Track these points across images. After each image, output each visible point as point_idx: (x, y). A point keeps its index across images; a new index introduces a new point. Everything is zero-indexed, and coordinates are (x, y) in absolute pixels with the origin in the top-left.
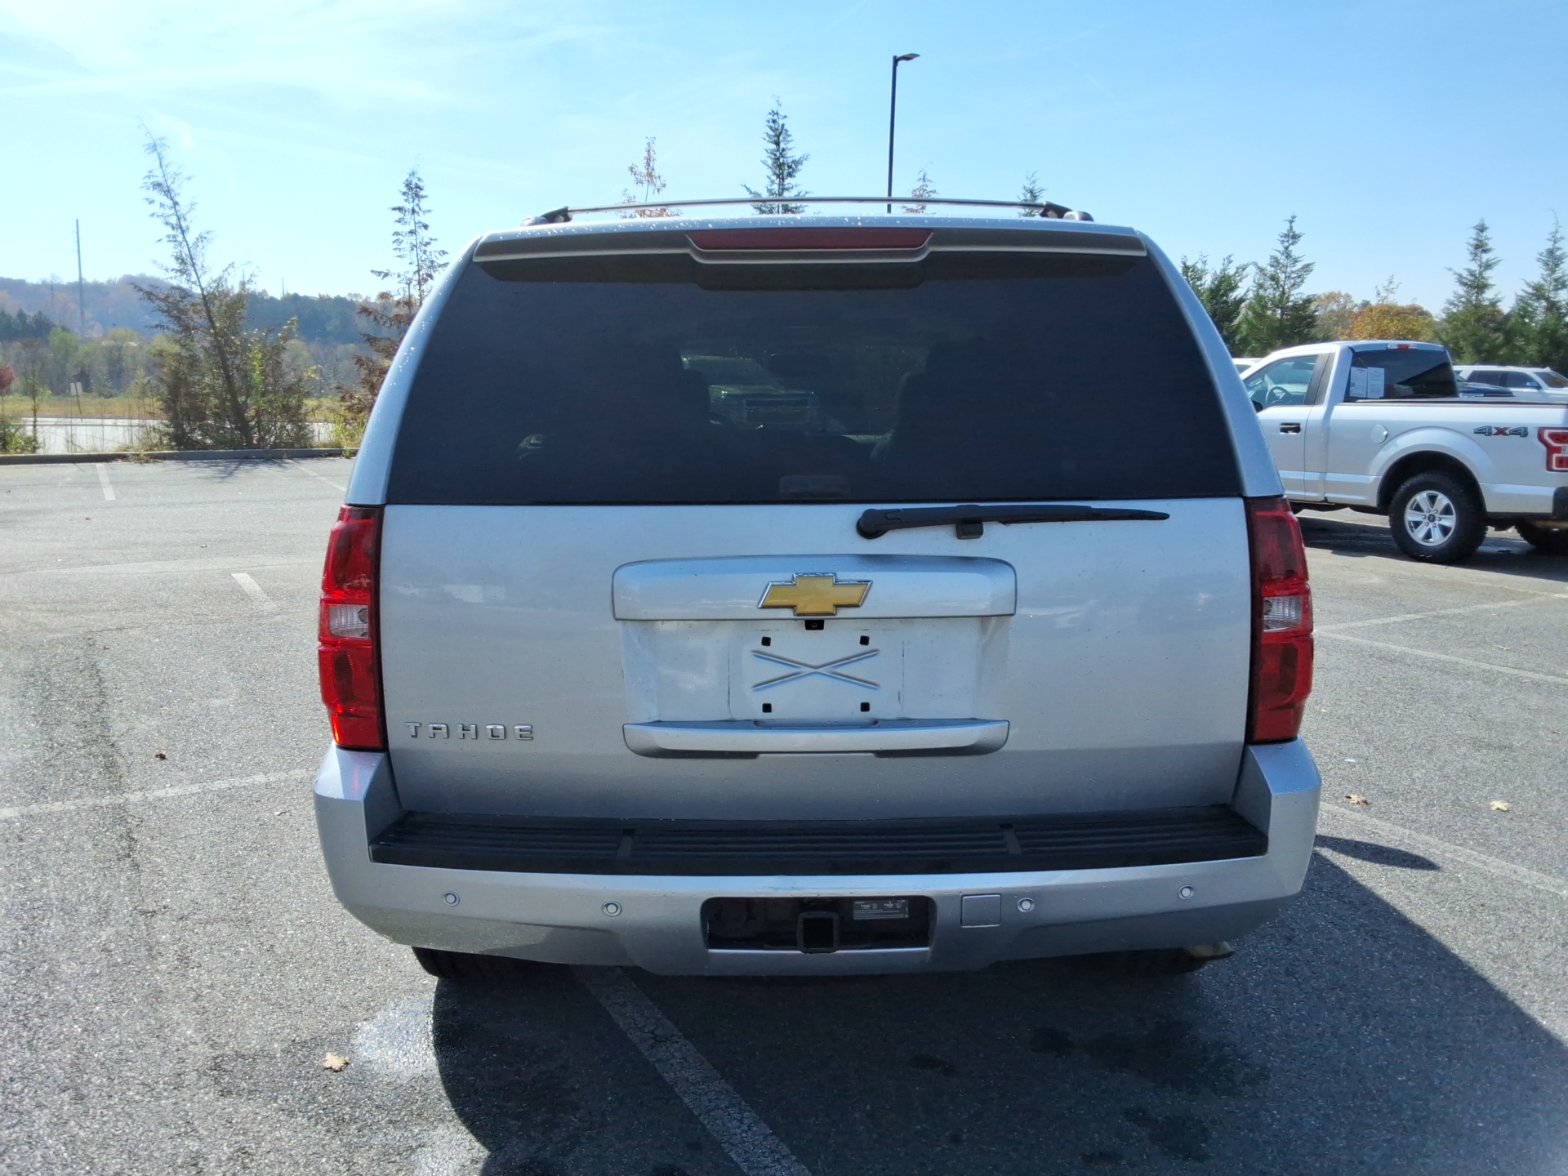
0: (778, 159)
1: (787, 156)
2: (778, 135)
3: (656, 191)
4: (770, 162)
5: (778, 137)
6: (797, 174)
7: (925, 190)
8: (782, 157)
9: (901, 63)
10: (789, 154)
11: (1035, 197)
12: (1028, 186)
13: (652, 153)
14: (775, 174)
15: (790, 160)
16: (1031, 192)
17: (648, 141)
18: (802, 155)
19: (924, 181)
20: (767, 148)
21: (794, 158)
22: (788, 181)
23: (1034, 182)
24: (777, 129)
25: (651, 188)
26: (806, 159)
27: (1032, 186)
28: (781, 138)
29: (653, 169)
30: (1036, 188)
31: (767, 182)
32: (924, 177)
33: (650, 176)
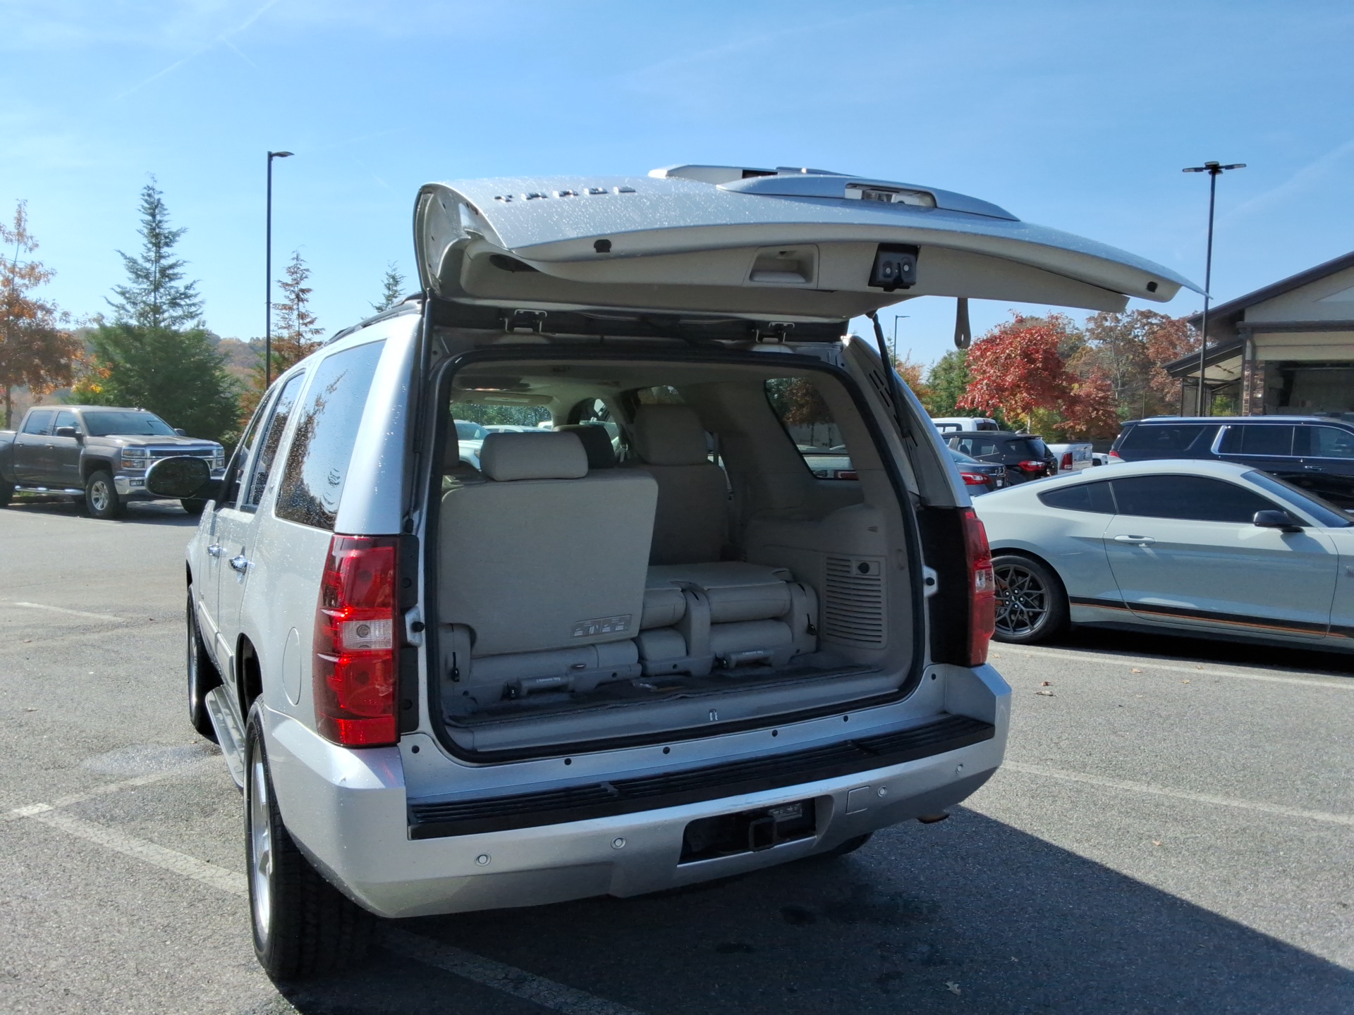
0: (154, 229)
1: (163, 227)
2: (154, 208)
3: (28, 250)
4: (146, 231)
5: (154, 210)
6: (175, 245)
7: (299, 268)
8: (158, 228)
9: (275, 159)
10: (165, 225)
11: (397, 282)
12: (390, 272)
13: (23, 214)
14: (151, 243)
15: (166, 231)
16: (393, 278)
17: (19, 203)
18: (180, 228)
19: (297, 260)
20: (142, 219)
21: (170, 230)
22: (165, 250)
23: (395, 270)
24: (152, 203)
25: (22, 247)
26: (183, 232)
27: (394, 273)
28: (157, 211)
29: (24, 230)
30: (397, 275)
31: (143, 250)
32: (297, 257)
33: (21, 235)
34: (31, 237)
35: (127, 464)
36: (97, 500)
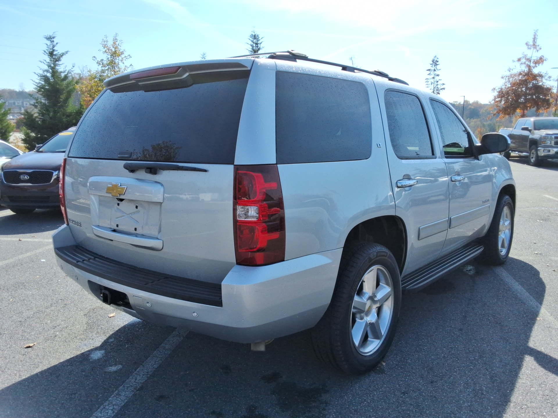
3: (537, 51)
29: (536, 43)
33: (534, 45)
34: (538, 45)
35: (544, 142)
36: (532, 158)
